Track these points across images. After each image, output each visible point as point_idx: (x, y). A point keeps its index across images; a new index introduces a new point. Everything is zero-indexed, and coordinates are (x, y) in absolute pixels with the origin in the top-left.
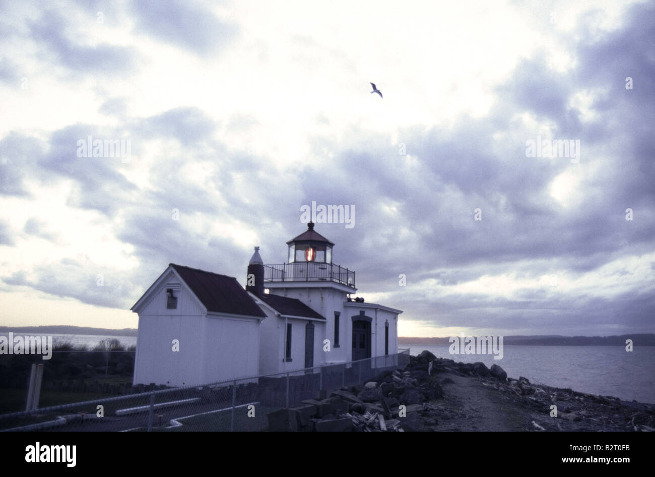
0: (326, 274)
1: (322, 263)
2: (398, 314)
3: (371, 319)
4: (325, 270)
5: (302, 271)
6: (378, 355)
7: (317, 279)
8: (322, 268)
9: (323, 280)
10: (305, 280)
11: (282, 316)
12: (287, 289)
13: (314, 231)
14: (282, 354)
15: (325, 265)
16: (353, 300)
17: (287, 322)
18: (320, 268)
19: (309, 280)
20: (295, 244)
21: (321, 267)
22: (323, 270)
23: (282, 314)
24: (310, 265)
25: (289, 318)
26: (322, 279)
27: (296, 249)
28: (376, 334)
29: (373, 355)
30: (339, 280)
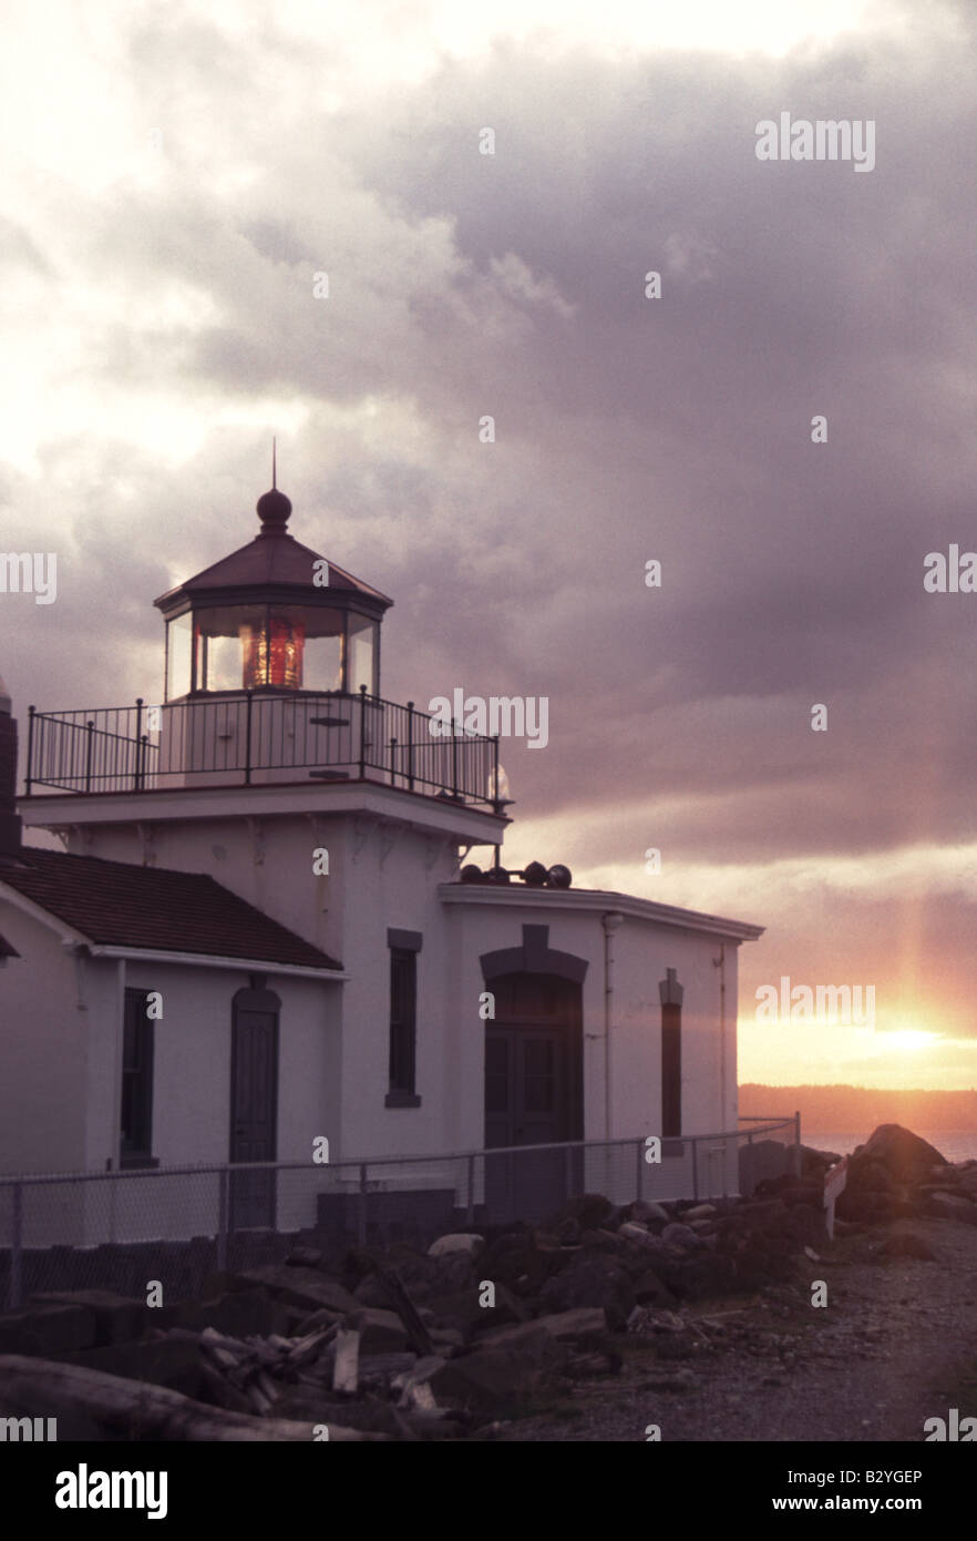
0: (340, 749)
1: (328, 695)
2: (739, 941)
3: (582, 966)
4: (344, 729)
5: (226, 738)
6: (616, 1135)
7: (303, 775)
8: (329, 722)
9: (331, 779)
10: (239, 778)
11: (96, 950)
12: (157, 829)
13: (290, 539)
14: (101, 1135)
15: (345, 703)
16: (514, 879)
17: (123, 980)
18: (315, 721)
19: (256, 778)
20: (193, 609)
21: (323, 714)
22: (334, 730)
23: (98, 943)
24: (264, 709)
25: (131, 962)
26: (327, 775)
27: (203, 630)
28: (607, 1036)
29: (593, 1130)
30: (411, 778)
